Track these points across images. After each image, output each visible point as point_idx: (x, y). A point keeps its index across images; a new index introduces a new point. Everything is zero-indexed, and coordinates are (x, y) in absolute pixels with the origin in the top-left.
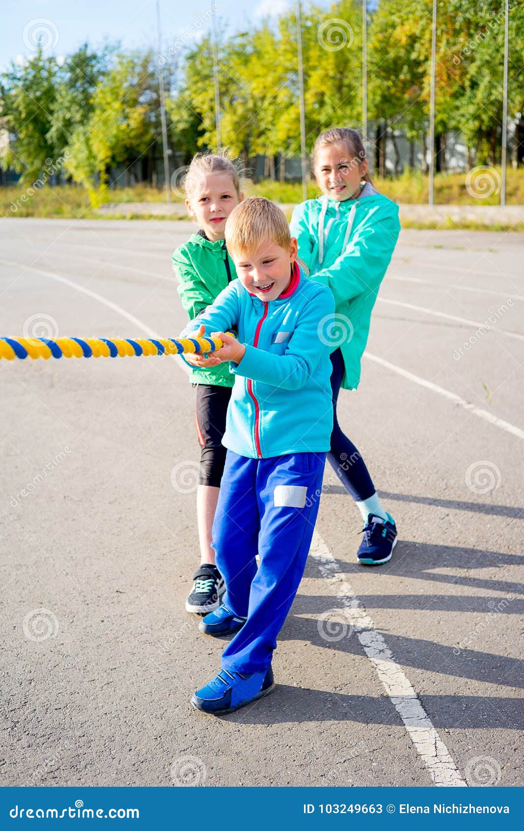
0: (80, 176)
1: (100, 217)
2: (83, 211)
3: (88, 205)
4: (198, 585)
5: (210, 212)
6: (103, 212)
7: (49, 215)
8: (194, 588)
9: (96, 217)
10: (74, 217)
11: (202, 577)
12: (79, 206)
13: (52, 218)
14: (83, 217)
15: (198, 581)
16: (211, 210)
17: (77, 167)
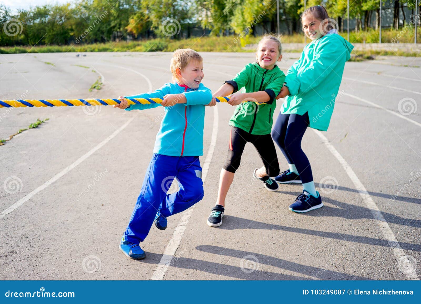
0: (238, 31)
1: (245, 51)
2: (237, 48)
3: (240, 46)
4: (213, 213)
5: (264, 55)
6: (246, 48)
7: (221, 51)
8: (211, 214)
9: (242, 51)
10: (233, 51)
11: (216, 210)
12: (235, 45)
13: (222, 52)
14: (237, 51)
15: (214, 212)
16: (265, 54)
17: (237, 26)
